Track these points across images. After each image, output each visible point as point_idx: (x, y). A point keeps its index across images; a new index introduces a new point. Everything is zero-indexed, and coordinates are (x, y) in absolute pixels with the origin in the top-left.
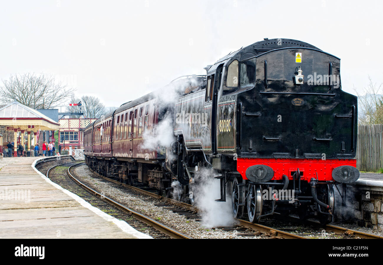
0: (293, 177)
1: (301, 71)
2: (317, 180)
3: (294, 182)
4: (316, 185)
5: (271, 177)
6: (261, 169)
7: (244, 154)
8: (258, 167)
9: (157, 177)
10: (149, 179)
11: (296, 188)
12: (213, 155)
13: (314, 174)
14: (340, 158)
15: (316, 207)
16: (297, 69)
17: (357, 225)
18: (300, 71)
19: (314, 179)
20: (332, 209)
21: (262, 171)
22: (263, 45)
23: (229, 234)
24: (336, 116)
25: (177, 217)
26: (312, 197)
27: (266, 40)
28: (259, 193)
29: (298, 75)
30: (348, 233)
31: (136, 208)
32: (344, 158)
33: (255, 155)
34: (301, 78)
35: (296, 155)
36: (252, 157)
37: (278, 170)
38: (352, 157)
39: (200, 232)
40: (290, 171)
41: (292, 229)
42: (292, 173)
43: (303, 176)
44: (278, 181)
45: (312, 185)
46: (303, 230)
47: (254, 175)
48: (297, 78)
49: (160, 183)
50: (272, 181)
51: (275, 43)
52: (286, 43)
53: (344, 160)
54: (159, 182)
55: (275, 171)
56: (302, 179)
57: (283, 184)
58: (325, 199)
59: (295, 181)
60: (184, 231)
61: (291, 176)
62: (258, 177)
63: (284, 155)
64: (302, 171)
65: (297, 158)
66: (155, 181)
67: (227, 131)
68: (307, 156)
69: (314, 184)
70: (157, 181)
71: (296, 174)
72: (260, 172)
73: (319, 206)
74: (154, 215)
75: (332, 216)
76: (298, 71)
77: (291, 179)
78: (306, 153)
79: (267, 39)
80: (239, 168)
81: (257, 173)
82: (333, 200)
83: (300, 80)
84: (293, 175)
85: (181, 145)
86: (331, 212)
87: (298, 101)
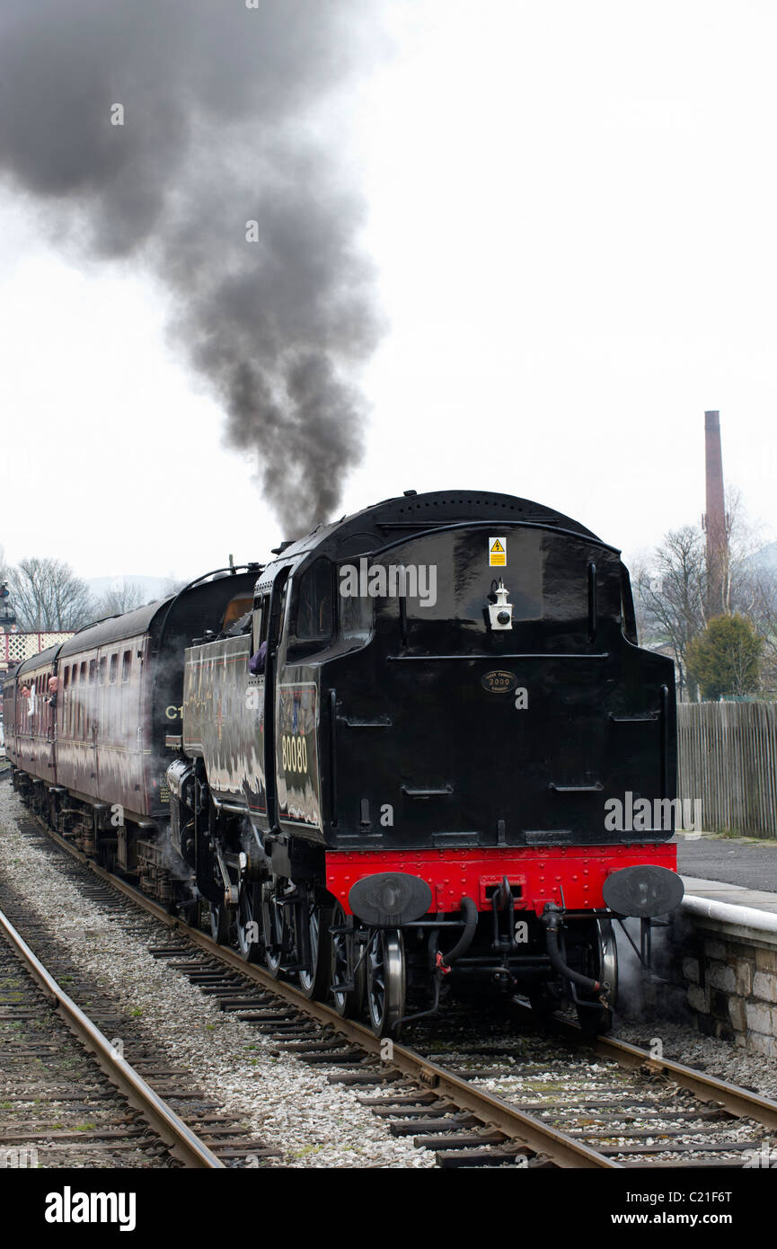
0: (491, 903)
1: (505, 591)
2: (563, 910)
3: (496, 915)
4: (559, 924)
5: (426, 907)
6: (395, 884)
7: (345, 841)
8: (384, 881)
9: (158, 865)
10: (140, 868)
11: (500, 933)
12: (270, 833)
13: (555, 891)
14: (629, 842)
15: (564, 987)
16: (495, 585)
17: (696, 1027)
18: (502, 590)
19: (554, 907)
20: (609, 992)
21: (398, 892)
22: (402, 511)
23: (311, 1075)
24: (611, 719)
25: (192, 1002)
26: (548, 958)
27: (410, 494)
28: (394, 951)
29: (496, 602)
30: (648, 1067)
31: (90, 967)
32: (639, 841)
33: (378, 841)
34: (506, 613)
35: (499, 838)
36: (369, 847)
37: (446, 883)
38: (663, 838)
39: (230, 1068)
40: (483, 883)
41: (507, 1047)
42: (490, 890)
43: (522, 899)
44: (448, 917)
45: (548, 923)
46: (537, 1049)
47: (375, 905)
48: (494, 612)
49: (165, 884)
50: (433, 917)
51: (435, 503)
52: (470, 502)
53: (640, 846)
54: (162, 882)
55: (440, 886)
56: (518, 906)
57: (462, 923)
58: (593, 962)
59: (499, 912)
60: (186, 1065)
61: (487, 900)
62: (384, 908)
63: (463, 838)
64: (517, 883)
65: (503, 845)
66: (153, 877)
67: (300, 771)
68: (532, 839)
69: (554, 920)
70: (158, 877)
71: (498, 894)
72: (392, 896)
73: (573, 985)
74: (128, 997)
75: (610, 1013)
76: (498, 591)
77: (487, 908)
78: (527, 829)
79: (414, 492)
80: (332, 881)
81: (382, 897)
82: (613, 965)
83: (503, 619)
84: (491, 897)
85: (202, 787)
86: (606, 1001)
87: (500, 678)
